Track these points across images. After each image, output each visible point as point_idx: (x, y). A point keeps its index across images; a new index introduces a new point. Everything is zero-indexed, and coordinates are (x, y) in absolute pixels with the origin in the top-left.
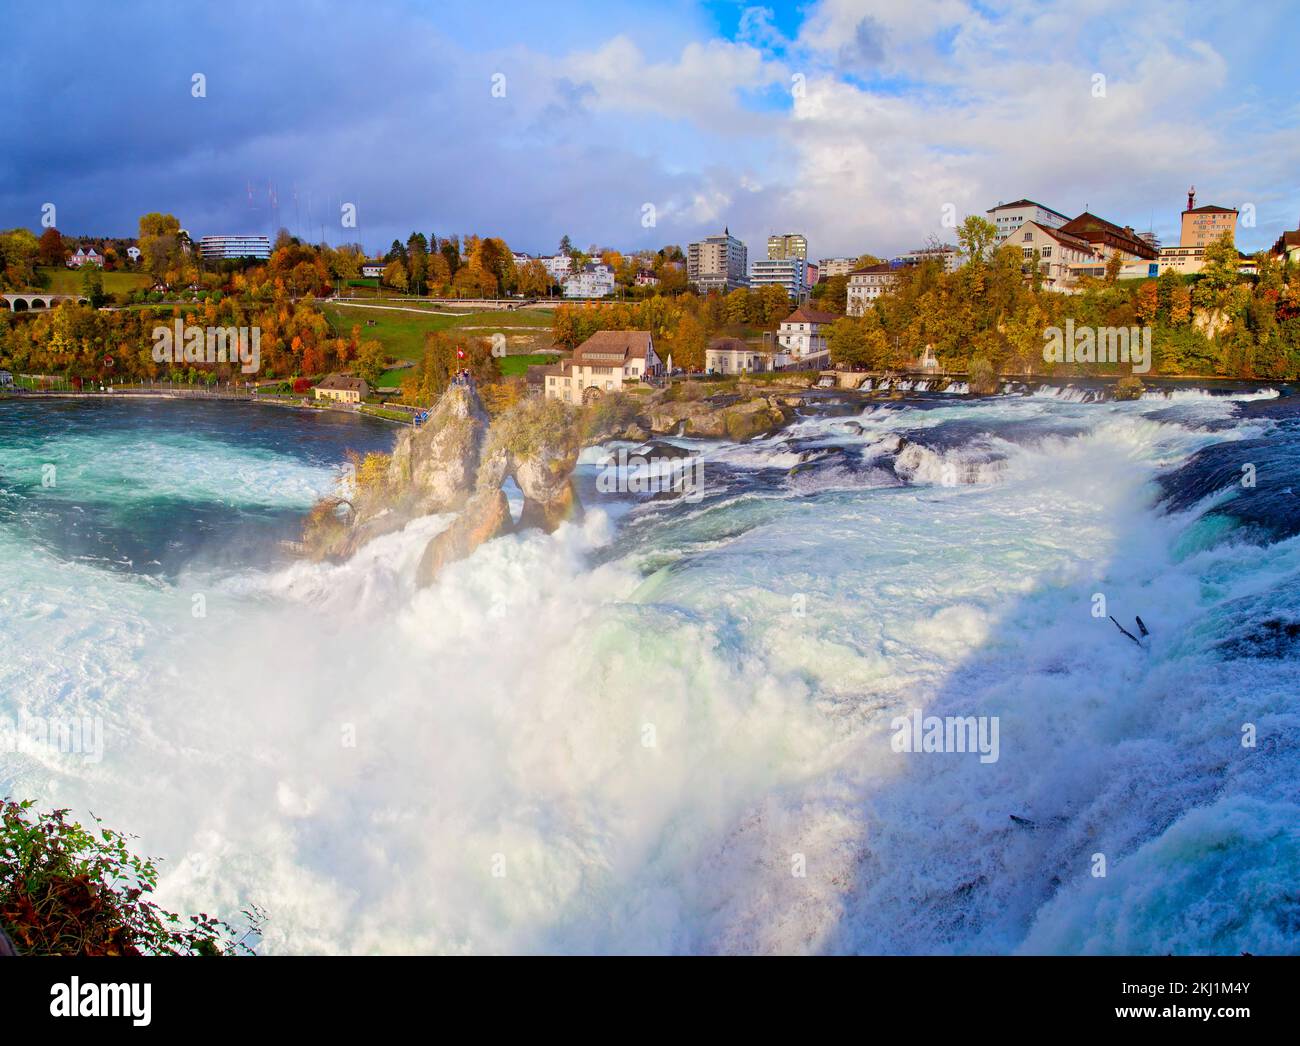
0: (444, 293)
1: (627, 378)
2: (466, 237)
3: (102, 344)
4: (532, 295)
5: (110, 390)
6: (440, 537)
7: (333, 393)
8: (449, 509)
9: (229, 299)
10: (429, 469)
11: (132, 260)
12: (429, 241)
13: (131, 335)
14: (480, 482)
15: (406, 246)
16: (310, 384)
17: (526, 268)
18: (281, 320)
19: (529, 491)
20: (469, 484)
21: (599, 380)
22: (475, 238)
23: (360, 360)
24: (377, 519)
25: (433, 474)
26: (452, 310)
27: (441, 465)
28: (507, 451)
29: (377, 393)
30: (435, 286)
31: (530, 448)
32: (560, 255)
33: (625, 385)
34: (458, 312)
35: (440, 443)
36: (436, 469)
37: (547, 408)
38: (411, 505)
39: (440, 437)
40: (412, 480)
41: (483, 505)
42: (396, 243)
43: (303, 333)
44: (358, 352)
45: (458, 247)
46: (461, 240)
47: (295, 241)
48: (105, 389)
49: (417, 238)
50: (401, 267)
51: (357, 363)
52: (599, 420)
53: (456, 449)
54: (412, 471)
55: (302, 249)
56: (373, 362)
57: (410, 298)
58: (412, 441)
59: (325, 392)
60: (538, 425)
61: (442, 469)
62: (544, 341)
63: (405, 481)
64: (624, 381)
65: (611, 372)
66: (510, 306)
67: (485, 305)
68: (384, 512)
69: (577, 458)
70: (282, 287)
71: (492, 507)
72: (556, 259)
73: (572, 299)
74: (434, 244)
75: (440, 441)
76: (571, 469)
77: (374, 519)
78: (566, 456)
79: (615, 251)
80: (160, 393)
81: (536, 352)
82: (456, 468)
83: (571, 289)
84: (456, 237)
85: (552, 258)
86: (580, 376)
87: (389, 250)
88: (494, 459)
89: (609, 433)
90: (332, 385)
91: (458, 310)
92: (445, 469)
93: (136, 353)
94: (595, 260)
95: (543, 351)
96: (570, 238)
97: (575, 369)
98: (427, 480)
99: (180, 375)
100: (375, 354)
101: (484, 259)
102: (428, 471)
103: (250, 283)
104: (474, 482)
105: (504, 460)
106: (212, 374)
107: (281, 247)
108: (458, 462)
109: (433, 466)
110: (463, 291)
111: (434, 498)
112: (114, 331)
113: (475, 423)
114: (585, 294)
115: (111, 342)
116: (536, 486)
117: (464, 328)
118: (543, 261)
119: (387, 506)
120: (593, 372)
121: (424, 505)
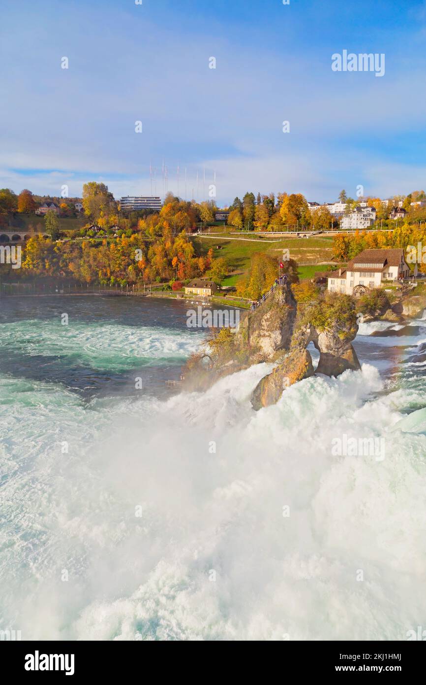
0: (265, 228)
1: (384, 279)
2: (280, 194)
3: (58, 262)
4: (320, 227)
5: (62, 291)
6: (266, 378)
7: (195, 290)
8: (273, 361)
9: (136, 235)
10: (259, 336)
11: (77, 211)
12: (256, 198)
13: (76, 258)
14: (293, 344)
15: (242, 201)
16: (183, 285)
17: (316, 213)
18: (166, 247)
19: (325, 350)
20: (285, 346)
21: (366, 280)
22: (285, 194)
23: (212, 270)
24: (227, 366)
25: (262, 339)
26: (269, 239)
27: (267, 334)
28: (311, 326)
29: (221, 290)
30: (258, 225)
31: (326, 324)
32: (339, 202)
33: (383, 284)
34: (272, 240)
35: (267, 320)
36: (264, 336)
37: (338, 298)
38: (248, 358)
39: (268, 316)
40: (249, 342)
41: (295, 359)
42: (237, 199)
43: (179, 255)
44: (211, 266)
45: (274, 200)
46: (276, 195)
47: (177, 199)
48: (59, 291)
49: (249, 195)
50: (239, 214)
51: (210, 272)
52: (365, 306)
53: (277, 323)
54: (249, 337)
55: (181, 204)
56: (220, 271)
57: (243, 232)
58: (249, 319)
59: (190, 289)
60: (332, 309)
61: (268, 336)
62: (326, 256)
63: (245, 343)
64: (382, 281)
65: (374, 276)
66: (305, 235)
67: (289, 235)
68: (231, 362)
69: (357, 331)
70: (168, 227)
71: (301, 361)
72: (336, 205)
73: (346, 230)
74: (259, 199)
75: (267, 319)
76: (353, 338)
77: (225, 366)
78: (350, 329)
79: (376, 198)
80: (92, 293)
81: (320, 264)
82: (277, 336)
83: (345, 223)
84: (273, 194)
85: (333, 204)
86: (352, 279)
87: (232, 203)
88: (302, 329)
89: (373, 315)
90: (196, 286)
91: (272, 239)
92: (269, 336)
93: (79, 268)
94: (363, 204)
95: (325, 263)
96: (346, 191)
97: (348, 274)
98: (258, 342)
99: (105, 281)
100: (222, 267)
101: (290, 206)
102: (259, 337)
103: (148, 225)
104: (289, 344)
105: (309, 331)
106: (124, 280)
107: (168, 203)
108: (278, 332)
109: (262, 334)
110: (275, 227)
111: (262, 353)
112: (65, 255)
113: (290, 308)
114: (354, 227)
115: (63, 261)
116: (328, 347)
117: (276, 250)
118: (328, 206)
119: (233, 359)
120: (360, 276)
121: (255, 358)
